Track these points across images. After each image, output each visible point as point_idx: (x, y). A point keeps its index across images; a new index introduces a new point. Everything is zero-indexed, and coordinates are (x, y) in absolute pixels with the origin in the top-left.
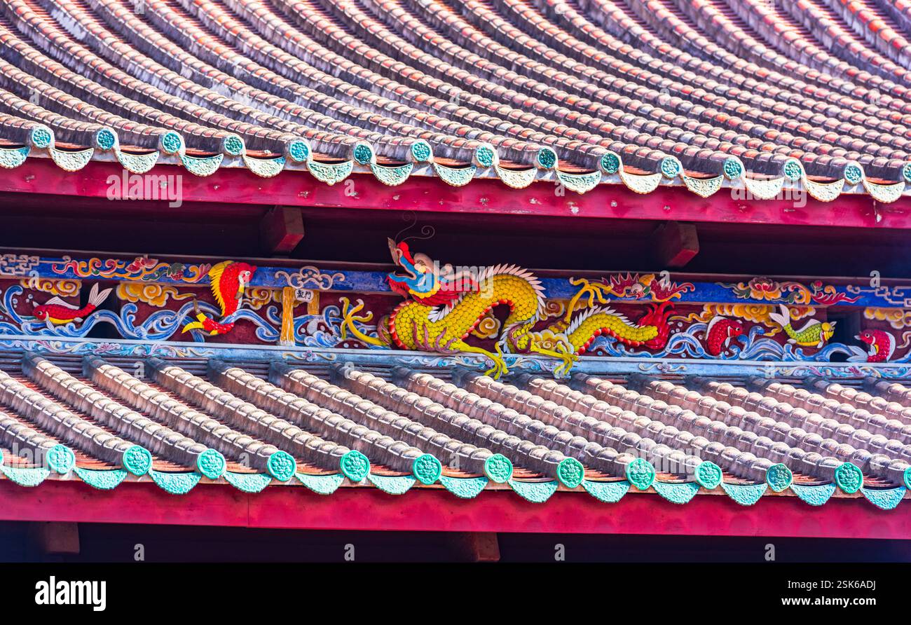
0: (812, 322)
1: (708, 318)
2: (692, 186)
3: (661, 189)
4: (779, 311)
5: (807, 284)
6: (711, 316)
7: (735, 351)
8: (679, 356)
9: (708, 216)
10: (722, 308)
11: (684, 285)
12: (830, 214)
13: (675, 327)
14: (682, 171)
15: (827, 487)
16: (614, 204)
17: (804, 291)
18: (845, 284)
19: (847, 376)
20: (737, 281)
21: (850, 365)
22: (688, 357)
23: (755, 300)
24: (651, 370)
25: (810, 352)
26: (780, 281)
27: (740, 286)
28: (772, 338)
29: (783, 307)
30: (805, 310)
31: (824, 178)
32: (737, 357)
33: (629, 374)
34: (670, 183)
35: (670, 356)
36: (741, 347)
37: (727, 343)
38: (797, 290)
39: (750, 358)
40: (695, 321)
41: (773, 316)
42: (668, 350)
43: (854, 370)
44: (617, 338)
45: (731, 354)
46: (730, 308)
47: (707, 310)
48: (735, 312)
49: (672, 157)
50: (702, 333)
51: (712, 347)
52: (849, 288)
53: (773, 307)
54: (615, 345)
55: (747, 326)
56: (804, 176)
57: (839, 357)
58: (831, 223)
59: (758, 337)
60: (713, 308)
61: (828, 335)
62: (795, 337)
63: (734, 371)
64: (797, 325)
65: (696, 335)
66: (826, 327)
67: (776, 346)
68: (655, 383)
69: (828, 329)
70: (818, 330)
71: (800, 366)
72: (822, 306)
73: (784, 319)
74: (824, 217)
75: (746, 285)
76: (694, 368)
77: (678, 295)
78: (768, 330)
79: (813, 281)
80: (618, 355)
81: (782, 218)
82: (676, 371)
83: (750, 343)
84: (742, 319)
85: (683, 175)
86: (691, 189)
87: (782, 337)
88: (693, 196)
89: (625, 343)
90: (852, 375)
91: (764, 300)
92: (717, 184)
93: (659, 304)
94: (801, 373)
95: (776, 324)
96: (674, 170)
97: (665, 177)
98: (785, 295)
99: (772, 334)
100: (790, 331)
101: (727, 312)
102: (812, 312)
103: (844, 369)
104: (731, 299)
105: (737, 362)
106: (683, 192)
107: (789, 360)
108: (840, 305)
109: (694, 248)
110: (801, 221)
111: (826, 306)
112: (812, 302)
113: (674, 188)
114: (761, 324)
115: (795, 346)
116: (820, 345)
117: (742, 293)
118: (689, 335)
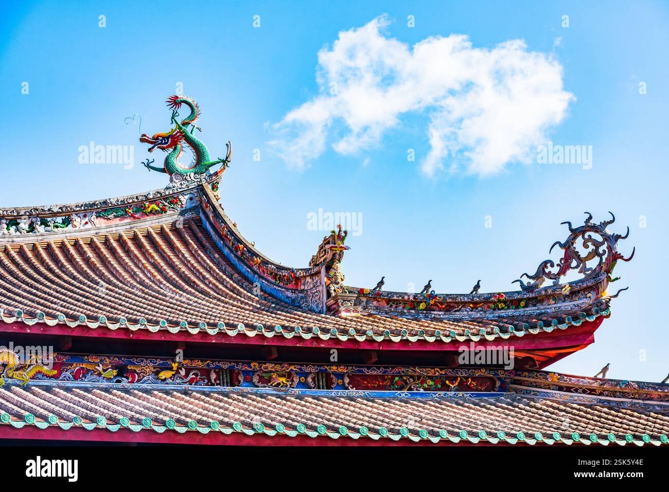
0: (110, 369)
1: (75, 368)
2: (68, 323)
3: (58, 325)
4: (99, 366)
5: (109, 357)
6: (76, 367)
7: (83, 379)
8: (65, 380)
9: (74, 334)
10: (80, 365)
11: (67, 356)
12: (115, 334)
13: (63, 370)
14: (65, 319)
15: (118, 425)
16: (42, 329)
17: (107, 359)
18: (121, 357)
19: (121, 387)
20: (85, 356)
21: (122, 384)
22: (68, 380)
23: (91, 362)
24: (54, 384)
25: (109, 380)
26: (99, 356)
27: (86, 357)
28: (97, 375)
29: (100, 365)
30: (108, 366)
31: (114, 322)
32: (84, 381)
33: (47, 386)
34: (61, 323)
35: (61, 380)
36: (86, 377)
37: (81, 376)
38: (105, 359)
39: (88, 381)
40: (70, 369)
41: (97, 367)
42: (61, 378)
43: (123, 386)
44: (44, 374)
45: (82, 380)
46: (82, 365)
47: (74, 365)
48: (84, 366)
49: (62, 314)
50: (73, 373)
51: (76, 377)
52: (123, 359)
53: (97, 364)
54: (43, 376)
55: (88, 371)
56: (106, 321)
57: (118, 381)
58: (115, 337)
59: (91, 374)
60: (76, 364)
61: (115, 374)
62: (104, 374)
63: (83, 385)
64: (104, 371)
65: (70, 373)
66: (115, 371)
67: (98, 378)
68: (54, 389)
69: (115, 372)
70: (112, 372)
71: (105, 384)
72: (113, 364)
73: (100, 368)
74: (112, 335)
75: (88, 357)
76: (69, 384)
77: (65, 360)
78: (95, 372)
79: (111, 356)
80: (43, 379)
81: (99, 335)
82: (63, 385)
83: (89, 376)
84: (86, 368)
85: (66, 320)
86: (68, 325)
87: (100, 374)
88: (69, 327)
89: (46, 376)
90: (122, 387)
91: (94, 362)
92: (78, 323)
93: (58, 363)
94: (105, 386)
95: (98, 370)
96: (62, 318)
97: (59, 320)
98: (100, 361)
99: (96, 373)
100: (102, 373)
101: (81, 366)
102: (110, 367)
103: (120, 385)
104: (83, 362)
105: (84, 382)
106: (65, 325)
107: (102, 382)
108: (120, 364)
109: (70, 344)
110: (105, 336)
111: (115, 364)
112: (110, 363)
113: (62, 324)
114: (93, 370)
115: (104, 377)
116: (112, 377)
117: (86, 359)
118: (68, 373)
